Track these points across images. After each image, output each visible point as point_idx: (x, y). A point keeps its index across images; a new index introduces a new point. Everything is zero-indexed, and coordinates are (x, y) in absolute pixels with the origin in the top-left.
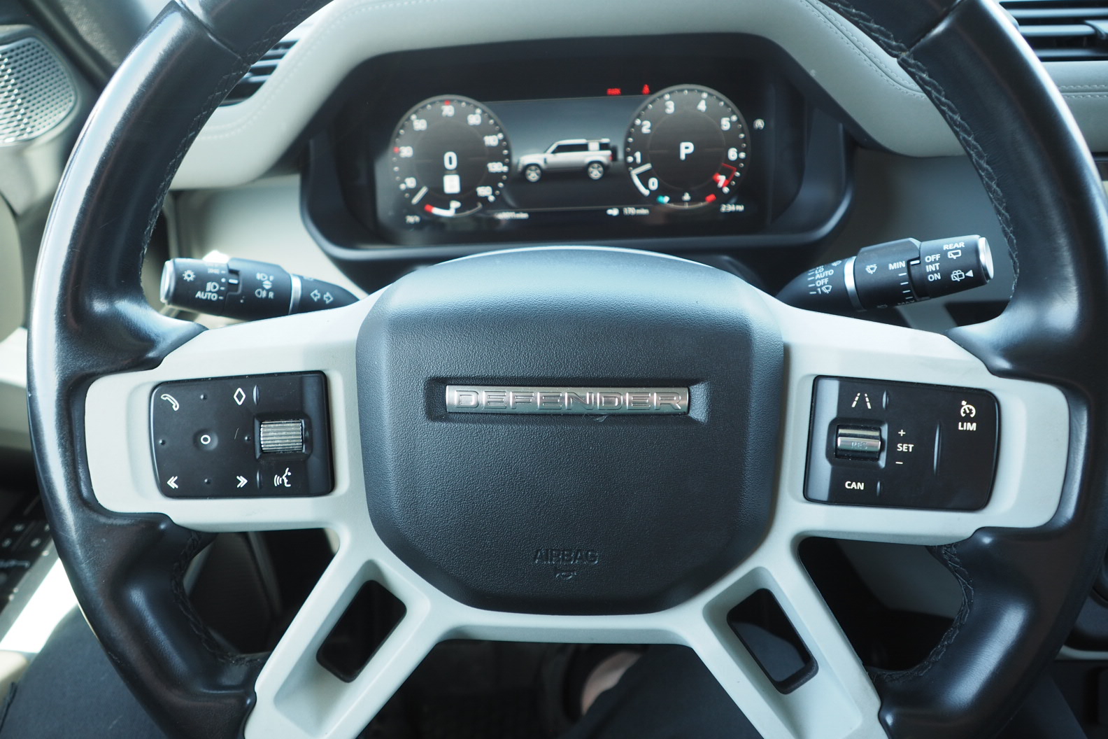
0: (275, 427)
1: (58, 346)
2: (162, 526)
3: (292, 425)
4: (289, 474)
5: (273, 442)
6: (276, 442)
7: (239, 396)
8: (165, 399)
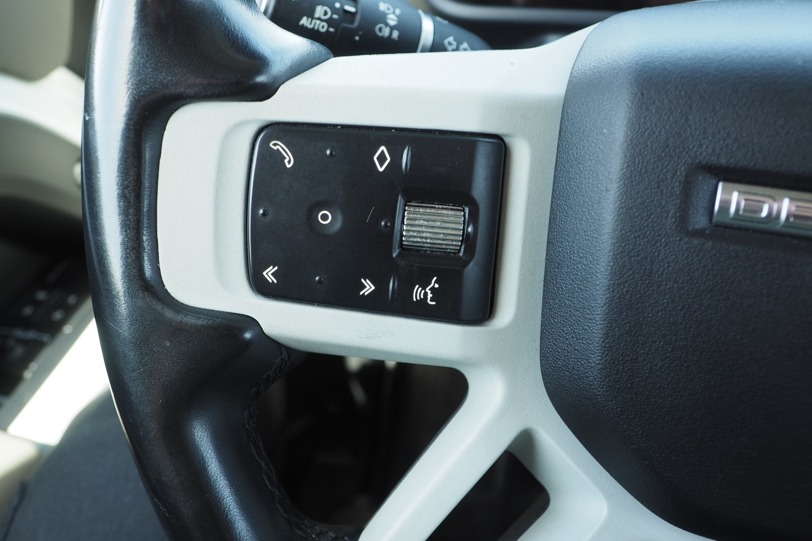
0: (425, 214)
1: (135, 47)
2: (248, 335)
3: (450, 212)
4: (437, 286)
5: (420, 235)
6: (424, 235)
7: (382, 159)
8: (275, 148)
